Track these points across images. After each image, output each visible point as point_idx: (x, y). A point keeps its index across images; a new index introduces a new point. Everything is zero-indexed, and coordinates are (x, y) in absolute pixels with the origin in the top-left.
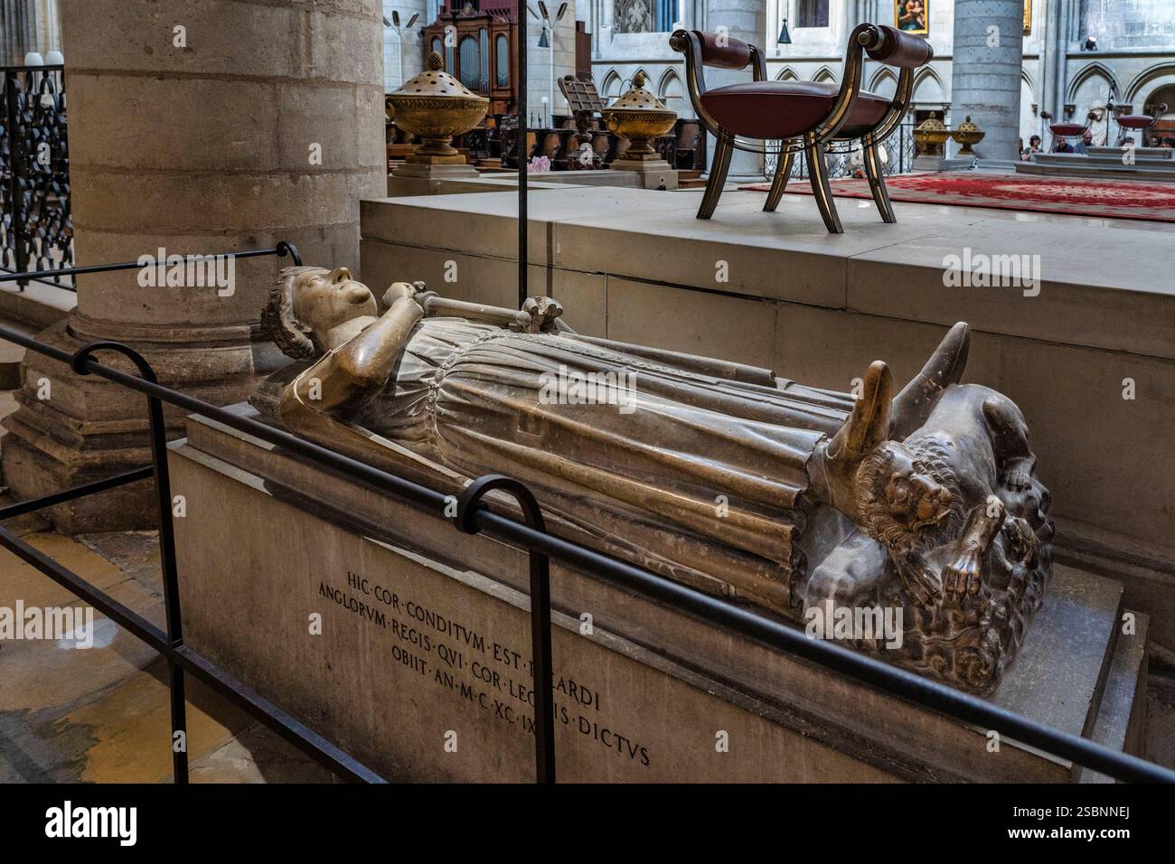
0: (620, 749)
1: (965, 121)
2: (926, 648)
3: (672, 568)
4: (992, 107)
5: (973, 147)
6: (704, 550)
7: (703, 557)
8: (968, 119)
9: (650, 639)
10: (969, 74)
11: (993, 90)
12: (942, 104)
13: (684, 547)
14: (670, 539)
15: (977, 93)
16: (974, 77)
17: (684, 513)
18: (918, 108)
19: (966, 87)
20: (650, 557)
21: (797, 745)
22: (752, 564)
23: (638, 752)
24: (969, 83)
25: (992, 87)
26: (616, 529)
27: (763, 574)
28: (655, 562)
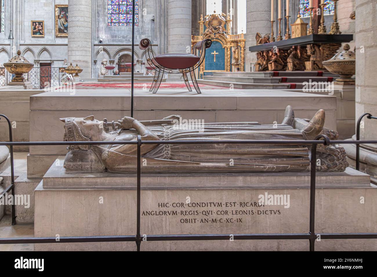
0: (271, 214)
1: (76, 66)
2: (338, 164)
3: (275, 166)
4: (84, 61)
5: (79, 74)
6: (285, 159)
7: (285, 161)
8: (77, 65)
9: (272, 185)
10: (75, 50)
11: (84, 56)
12: (51, 61)
13: (279, 160)
14: (274, 160)
15: (78, 57)
16: (77, 51)
17: (279, 152)
18: (41, 62)
19: (74, 54)
20: (268, 166)
21: (321, 192)
22: (299, 159)
23: (277, 212)
24: (75, 53)
25: (83, 55)
26: (257, 162)
27: (302, 160)
28: (270, 166)
